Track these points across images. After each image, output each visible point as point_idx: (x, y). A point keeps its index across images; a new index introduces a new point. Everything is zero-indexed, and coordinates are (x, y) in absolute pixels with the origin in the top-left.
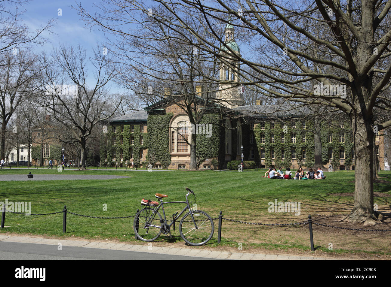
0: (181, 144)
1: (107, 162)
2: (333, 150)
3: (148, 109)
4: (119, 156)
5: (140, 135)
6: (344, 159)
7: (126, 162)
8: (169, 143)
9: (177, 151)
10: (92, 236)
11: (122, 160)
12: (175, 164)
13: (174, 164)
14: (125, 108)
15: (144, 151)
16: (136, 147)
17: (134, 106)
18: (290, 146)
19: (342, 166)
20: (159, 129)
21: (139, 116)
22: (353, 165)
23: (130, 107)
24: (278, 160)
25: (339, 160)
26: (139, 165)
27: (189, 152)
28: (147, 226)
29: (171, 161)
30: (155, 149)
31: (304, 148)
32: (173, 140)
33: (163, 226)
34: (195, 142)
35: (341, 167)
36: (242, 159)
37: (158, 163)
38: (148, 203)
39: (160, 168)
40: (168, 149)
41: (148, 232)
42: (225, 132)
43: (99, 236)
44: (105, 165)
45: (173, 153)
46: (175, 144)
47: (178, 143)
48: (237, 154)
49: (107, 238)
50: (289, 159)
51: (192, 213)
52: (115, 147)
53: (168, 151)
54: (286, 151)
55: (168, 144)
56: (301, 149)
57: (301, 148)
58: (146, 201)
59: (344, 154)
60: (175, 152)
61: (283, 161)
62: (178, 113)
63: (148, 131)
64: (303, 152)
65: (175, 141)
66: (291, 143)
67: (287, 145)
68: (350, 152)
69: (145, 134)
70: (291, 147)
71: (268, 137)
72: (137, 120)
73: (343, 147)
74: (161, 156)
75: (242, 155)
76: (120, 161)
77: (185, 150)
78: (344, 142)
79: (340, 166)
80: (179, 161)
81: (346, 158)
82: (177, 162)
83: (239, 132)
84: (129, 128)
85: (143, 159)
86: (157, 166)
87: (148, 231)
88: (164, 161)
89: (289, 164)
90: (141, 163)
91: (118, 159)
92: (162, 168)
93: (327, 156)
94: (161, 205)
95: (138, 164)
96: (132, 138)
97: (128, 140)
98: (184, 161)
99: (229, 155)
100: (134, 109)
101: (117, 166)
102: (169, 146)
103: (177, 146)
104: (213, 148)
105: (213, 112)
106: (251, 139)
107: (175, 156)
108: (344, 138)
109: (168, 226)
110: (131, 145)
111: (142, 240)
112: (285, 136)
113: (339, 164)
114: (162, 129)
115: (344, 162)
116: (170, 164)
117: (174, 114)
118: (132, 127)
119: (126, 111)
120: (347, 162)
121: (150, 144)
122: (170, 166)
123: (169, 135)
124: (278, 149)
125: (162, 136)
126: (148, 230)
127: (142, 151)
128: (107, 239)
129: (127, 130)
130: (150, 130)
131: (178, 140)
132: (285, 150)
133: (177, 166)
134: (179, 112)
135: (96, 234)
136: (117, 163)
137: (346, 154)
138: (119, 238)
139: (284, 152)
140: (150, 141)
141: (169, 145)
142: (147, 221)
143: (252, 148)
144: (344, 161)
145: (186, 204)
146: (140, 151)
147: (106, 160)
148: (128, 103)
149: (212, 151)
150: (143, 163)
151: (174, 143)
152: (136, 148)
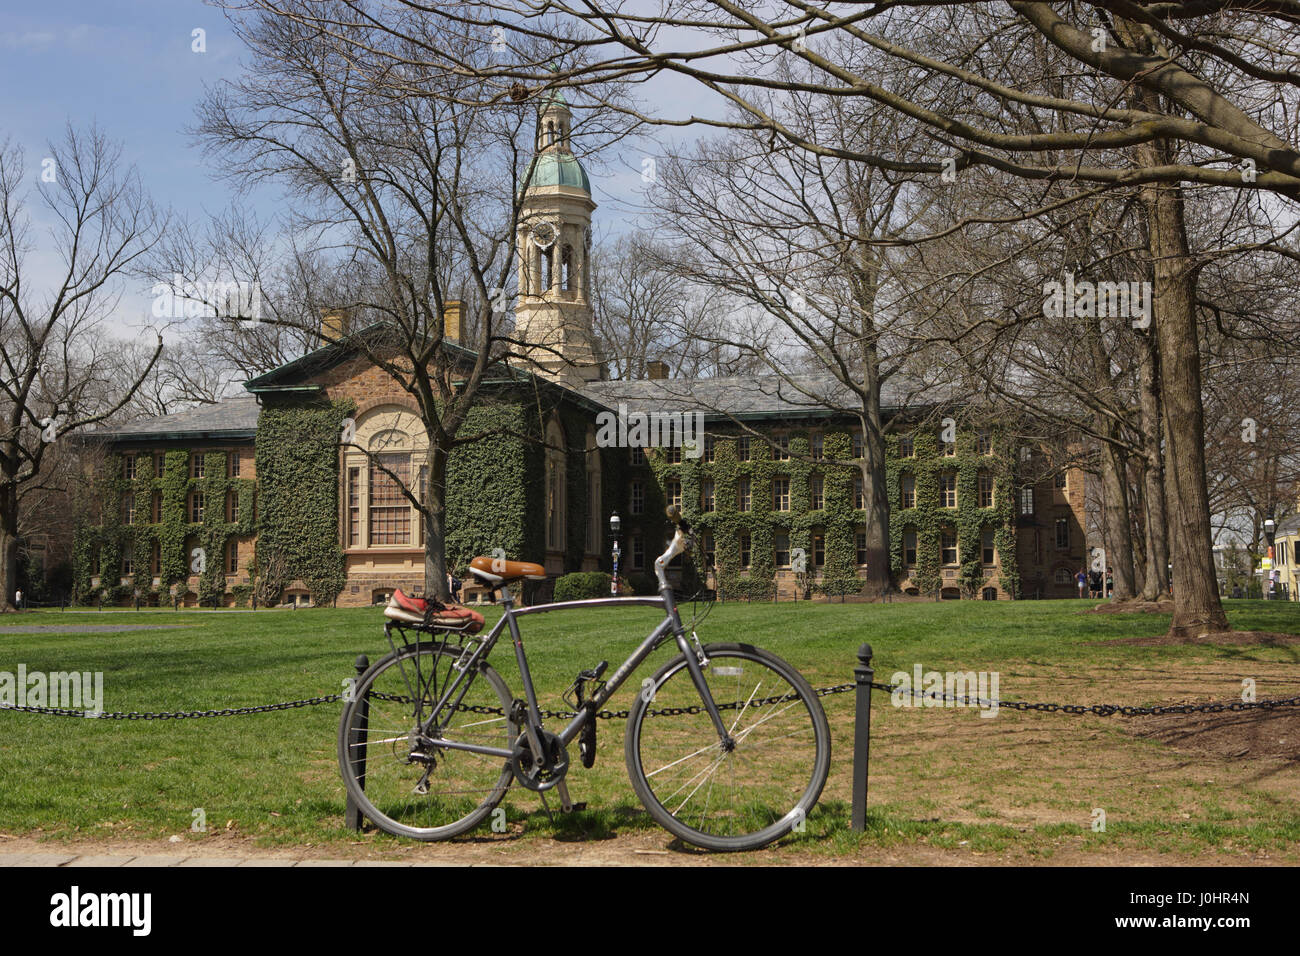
0: (384, 516)
1: (100, 590)
2: (919, 535)
3: (259, 386)
4: (144, 567)
5: (228, 489)
6: (958, 564)
7: (174, 590)
8: (341, 511)
9: (370, 542)
10: (84, 825)
11: (157, 582)
12: (362, 587)
13: (356, 589)
14: (167, 392)
15: (241, 546)
16: (209, 531)
17: (202, 385)
18: (771, 523)
19: (950, 590)
20: (303, 461)
21: (222, 417)
22: (987, 586)
23: (189, 391)
24: (727, 573)
25: (938, 571)
26: (222, 598)
27: (414, 544)
28: (421, 747)
29: (346, 577)
30: (287, 533)
31: (819, 529)
32: (353, 499)
33: (525, 743)
34: (442, 502)
35: (948, 594)
36: (615, 560)
37: (298, 584)
38: (428, 617)
39: (305, 604)
40: (337, 534)
41: (428, 785)
42: (543, 470)
43: (128, 824)
44: (92, 599)
45: (355, 548)
46: (362, 516)
47: (371, 511)
48: (587, 552)
49: (175, 831)
50: (769, 567)
51: (698, 660)
52: (132, 533)
53: (337, 542)
54: (757, 538)
55: (336, 514)
56: (807, 533)
57: (810, 528)
58: (414, 605)
59: (957, 548)
60: (361, 545)
61: (745, 576)
62: (374, 400)
63: (261, 467)
64: (817, 542)
65: (363, 504)
66: (773, 513)
67: (762, 520)
68: (977, 541)
69: (245, 483)
70: (775, 525)
71: (693, 493)
72: (216, 432)
73: (952, 524)
74: (309, 558)
75: (616, 546)
76: (151, 583)
77: (400, 538)
78: (956, 507)
79: (944, 590)
80: (376, 576)
81: (964, 562)
82: (369, 583)
83: (590, 474)
84: (186, 463)
85: (239, 578)
86: (292, 599)
87: (432, 779)
88: (319, 577)
89: (768, 585)
90: (228, 590)
91: (141, 578)
92: (311, 603)
93: (898, 555)
94: (506, 621)
95: (219, 594)
96: (196, 498)
97: (181, 506)
98: (394, 575)
99: (556, 554)
100: (201, 396)
101: (140, 604)
102: (341, 523)
103: (371, 522)
104: (503, 526)
105: (503, 398)
106: (632, 498)
107: (361, 558)
108: (955, 492)
109: (555, 741)
110: (192, 525)
111: (392, 834)
112: (752, 488)
113: (940, 582)
114: (314, 460)
115: (957, 575)
116: (343, 589)
117: (359, 403)
118: (197, 458)
119: (173, 404)
120: (966, 575)
121: (268, 517)
122: (343, 597)
123: (341, 481)
124: (731, 535)
125: (311, 487)
126: (430, 771)
127: (235, 547)
128: (174, 838)
129: (176, 470)
130: (265, 464)
131: (371, 499)
132: (753, 535)
133: (366, 596)
134: (375, 398)
135: (106, 812)
136: (138, 593)
137: (962, 548)
138: (252, 827)
139: (749, 543)
140: (267, 503)
141: (341, 517)
142: (425, 723)
143: (637, 530)
144: (957, 572)
145: (661, 611)
146: (225, 544)
147: (96, 583)
148: (180, 375)
149: (501, 537)
150: (238, 590)
151: (357, 510)
152: (211, 536)
